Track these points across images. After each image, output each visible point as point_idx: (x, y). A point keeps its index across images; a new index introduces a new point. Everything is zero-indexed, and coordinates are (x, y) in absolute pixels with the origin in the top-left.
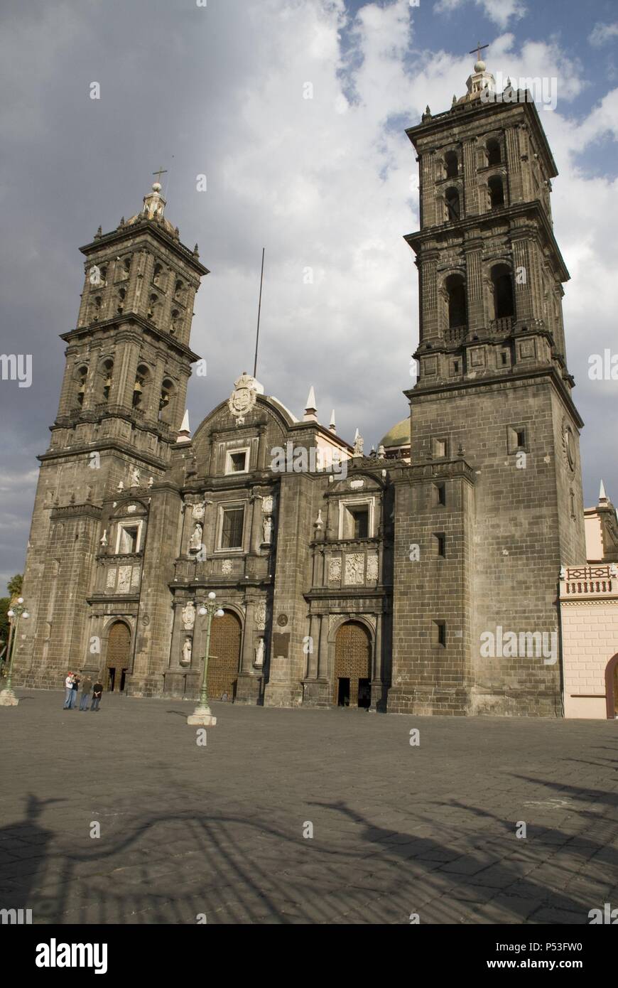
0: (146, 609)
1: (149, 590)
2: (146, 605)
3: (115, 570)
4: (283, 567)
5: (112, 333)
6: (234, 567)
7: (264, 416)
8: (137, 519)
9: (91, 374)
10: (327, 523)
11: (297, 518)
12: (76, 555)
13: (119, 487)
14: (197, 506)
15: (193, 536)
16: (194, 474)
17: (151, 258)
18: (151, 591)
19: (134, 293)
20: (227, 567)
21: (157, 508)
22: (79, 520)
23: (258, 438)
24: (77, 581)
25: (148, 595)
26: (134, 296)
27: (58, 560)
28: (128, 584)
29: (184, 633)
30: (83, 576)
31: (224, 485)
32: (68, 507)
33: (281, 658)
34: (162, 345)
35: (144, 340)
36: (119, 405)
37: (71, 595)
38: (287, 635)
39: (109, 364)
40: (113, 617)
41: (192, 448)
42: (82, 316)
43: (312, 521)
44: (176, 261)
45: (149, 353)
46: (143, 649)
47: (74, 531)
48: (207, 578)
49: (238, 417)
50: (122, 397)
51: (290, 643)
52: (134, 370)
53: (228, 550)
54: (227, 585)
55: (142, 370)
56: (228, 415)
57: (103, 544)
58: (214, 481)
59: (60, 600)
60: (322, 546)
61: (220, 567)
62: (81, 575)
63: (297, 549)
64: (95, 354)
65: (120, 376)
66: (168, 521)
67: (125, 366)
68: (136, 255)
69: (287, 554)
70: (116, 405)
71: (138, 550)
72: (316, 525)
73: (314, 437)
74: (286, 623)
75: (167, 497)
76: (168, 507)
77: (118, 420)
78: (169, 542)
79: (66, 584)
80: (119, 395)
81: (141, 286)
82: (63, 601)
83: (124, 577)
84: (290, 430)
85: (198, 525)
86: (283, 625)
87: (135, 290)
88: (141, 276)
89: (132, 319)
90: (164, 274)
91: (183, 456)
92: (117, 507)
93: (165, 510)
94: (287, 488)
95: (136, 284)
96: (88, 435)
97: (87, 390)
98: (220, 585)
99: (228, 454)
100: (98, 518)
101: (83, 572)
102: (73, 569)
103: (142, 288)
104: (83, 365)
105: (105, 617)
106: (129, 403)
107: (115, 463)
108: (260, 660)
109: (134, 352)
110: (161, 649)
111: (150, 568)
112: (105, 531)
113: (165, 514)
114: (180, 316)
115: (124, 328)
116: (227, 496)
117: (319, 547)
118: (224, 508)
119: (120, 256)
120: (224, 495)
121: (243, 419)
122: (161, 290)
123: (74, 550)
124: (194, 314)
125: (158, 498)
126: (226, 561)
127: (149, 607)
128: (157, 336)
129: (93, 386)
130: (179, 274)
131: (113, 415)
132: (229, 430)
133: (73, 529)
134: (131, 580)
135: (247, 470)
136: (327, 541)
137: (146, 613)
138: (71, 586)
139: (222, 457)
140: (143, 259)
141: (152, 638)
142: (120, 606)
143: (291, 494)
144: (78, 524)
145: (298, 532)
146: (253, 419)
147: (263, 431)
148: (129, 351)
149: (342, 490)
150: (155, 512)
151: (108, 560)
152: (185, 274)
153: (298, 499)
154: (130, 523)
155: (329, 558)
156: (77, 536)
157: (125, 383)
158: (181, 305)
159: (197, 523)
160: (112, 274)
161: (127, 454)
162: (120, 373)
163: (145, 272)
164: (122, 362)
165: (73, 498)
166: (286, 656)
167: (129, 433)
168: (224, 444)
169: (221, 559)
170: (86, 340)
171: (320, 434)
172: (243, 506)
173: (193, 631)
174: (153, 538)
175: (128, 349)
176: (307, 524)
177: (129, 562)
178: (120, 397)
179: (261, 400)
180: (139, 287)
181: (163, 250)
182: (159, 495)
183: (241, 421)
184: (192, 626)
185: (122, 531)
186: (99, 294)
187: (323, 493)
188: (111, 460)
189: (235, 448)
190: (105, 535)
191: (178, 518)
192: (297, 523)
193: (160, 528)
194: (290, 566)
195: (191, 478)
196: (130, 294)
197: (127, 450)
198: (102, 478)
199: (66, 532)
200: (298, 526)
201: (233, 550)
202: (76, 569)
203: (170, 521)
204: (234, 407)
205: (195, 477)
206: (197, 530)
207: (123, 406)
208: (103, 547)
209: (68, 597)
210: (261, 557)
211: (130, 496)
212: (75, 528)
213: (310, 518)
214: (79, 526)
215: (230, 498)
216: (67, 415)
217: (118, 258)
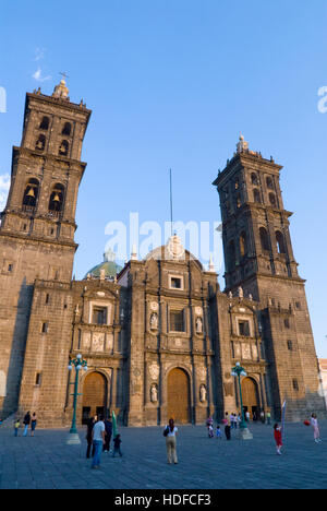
0: (137, 365)
1: (138, 353)
2: (136, 362)
3: (90, 334)
6: (183, 343)
8: (106, 302)
10: (232, 326)
11: (227, 322)
12: (66, 320)
14: (153, 303)
20: (178, 342)
24: (69, 340)
25: (137, 356)
28: (103, 346)
32: (49, 281)
33: (229, 397)
38: (231, 384)
40: (92, 368)
46: (138, 392)
47: (62, 302)
51: (233, 388)
53: (176, 332)
57: (77, 314)
58: (164, 291)
61: (175, 342)
69: (225, 340)
74: (230, 377)
79: (56, 341)
80: (73, 212)
83: (98, 340)
84: (204, 273)
88: (82, 140)
92: (88, 290)
94: (220, 306)
99: (169, 276)
104: (34, 177)
111: (137, 337)
116: (172, 301)
118: (170, 307)
123: (63, 316)
126: (177, 339)
132: (171, 263)
134: (105, 343)
135: (182, 289)
137: (137, 368)
139: (166, 277)
144: (66, 297)
146: (184, 262)
147: (191, 270)
149: (235, 311)
150: (136, 302)
154: (100, 304)
155: (235, 344)
156: (66, 305)
159: (154, 313)
160: (56, 126)
166: (232, 395)
168: (167, 270)
169: (174, 337)
173: (157, 380)
174: (137, 318)
177: (101, 330)
179: (187, 252)
180: (81, 146)
184: (157, 377)
185: (92, 308)
189: (174, 274)
190: (77, 307)
192: (228, 325)
193: (142, 313)
201: (180, 333)
206: (154, 318)
212: (62, 299)
214: (68, 299)
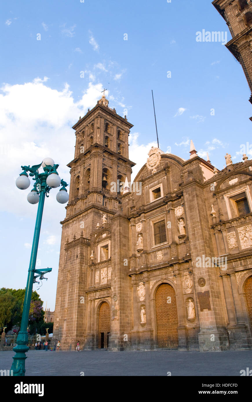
0: (115, 291)
1: (116, 279)
2: (115, 288)
3: (99, 272)
4: (195, 245)
5: (88, 156)
6: (165, 255)
7: (167, 164)
8: (107, 241)
9: (81, 178)
10: (219, 211)
11: (197, 211)
12: (77, 267)
13: (97, 226)
14: (138, 224)
15: (138, 242)
16: (134, 207)
17: (103, 120)
18: (117, 279)
19: (97, 136)
20: (160, 256)
21: (115, 230)
22: (77, 247)
23: (166, 177)
24: (78, 281)
25: (115, 282)
26: (97, 137)
27: (69, 271)
28: (106, 279)
29: (140, 304)
30: (82, 278)
31: (150, 208)
32: (72, 242)
33: (206, 311)
34: (114, 158)
35: (104, 156)
36: (95, 187)
37: (76, 290)
38: (207, 292)
39: (89, 170)
40: (100, 300)
41: (131, 195)
42: (76, 154)
43: (208, 213)
44: (116, 121)
45: (108, 162)
46: (115, 317)
47: (76, 254)
48: (149, 265)
49: (152, 170)
50: (96, 183)
51: (211, 299)
52: (101, 171)
53: (158, 245)
54: (162, 267)
55: (105, 170)
56: (147, 171)
57: (92, 259)
58: (145, 208)
59: (71, 293)
60: (219, 226)
61: (156, 257)
62: (81, 278)
63: (202, 232)
64: (82, 168)
65: (94, 173)
66: (122, 236)
67: (96, 169)
68: (96, 120)
69: (196, 236)
70: (93, 187)
71: (109, 258)
72: (212, 215)
73: (199, 165)
74: (205, 284)
75: (120, 222)
76: (121, 228)
77: (95, 195)
78: (124, 248)
79: (73, 284)
80: (94, 182)
81: (99, 132)
82: (72, 294)
83: (104, 275)
84: (184, 166)
85: (140, 235)
86: (203, 285)
87: (97, 134)
88: (98, 128)
89: (97, 146)
90: (111, 127)
91: (127, 200)
92: (96, 236)
93: (120, 229)
94: (187, 196)
95: (97, 132)
96: (82, 206)
97: (81, 186)
98: (157, 268)
99: (151, 191)
100: (88, 245)
101: (82, 275)
102: (76, 275)
103: (100, 133)
104: (78, 175)
105: (96, 300)
106: (100, 186)
107: (95, 215)
108: (191, 314)
109: (100, 162)
110: (127, 316)
111: (115, 265)
112: (92, 251)
113: (120, 232)
114: (122, 146)
115: (93, 151)
116: (153, 214)
117: (217, 228)
118: (153, 221)
119: (89, 124)
120: (152, 214)
121: (156, 170)
122: (110, 134)
123: (76, 264)
124: (129, 145)
125: (115, 224)
126: (159, 252)
127: (117, 289)
128: (111, 154)
129: (83, 183)
130: (118, 127)
131: (92, 192)
132: (149, 178)
133: (75, 253)
134: (107, 276)
135: (162, 195)
136: (222, 223)
137: (115, 294)
138: (76, 285)
139: (148, 193)
140: (99, 121)
141: (120, 309)
142: (102, 292)
143: (191, 198)
144: (77, 250)
145: (200, 220)
146: (161, 168)
147: (168, 171)
148: (97, 161)
149: (224, 188)
150: (114, 232)
151: (95, 266)
152: (122, 127)
153: (196, 199)
154: (104, 244)
155: (224, 234)
156: (77, 256)
157: (96, 176)
158: (122, 141)
159: (139, 234)
160: (87, 132)
161: (101, 210)
162: (94, 172)
163: (100, 126)
164: (94, 167)
165: (75, 236)
166: (209, 309)
167: (102, 200)
168: (147, 186)
169: (156, 251)
170: (78, 164)
171: (202, 163)
172: (164, 217)
173: (144, 301)
175: (96, 160)
176: (205, 215)
177: (105, 266)
178: (95, 184)
179: (163, 156)
180: (98, 133)
181: (108, 117)
182: (115, 222)
183: (155, 171)
184: (144, 298)
185: (101, 249)
186: (82, 143)
187: (212, 194)
188: (93, 214)
189: (154, 186)
190: (92, 253)
191: (128, 234)
192: (198, 215)
193: (118, 240)
194: (199, 244)
195: (133, 210)
196: (95, 137)
197: (101, 208)
198: (90, 224)
199: (72, 255)
200: (200, 216)
201: (162, 244)
202: (77, 274)
203: (123, 235)
204: (150, 166)
205: (135, 209)
206: (140, 238)
207: (97, 187)
208: (92, 260)
209: (74, 291)
210: (180, 244)
211: (103, 230)
212: (76, 252)
213: (206, 212)
214: (78, 250)
215: (155, 214)
216: (73, 200)
217: (88, 125)
